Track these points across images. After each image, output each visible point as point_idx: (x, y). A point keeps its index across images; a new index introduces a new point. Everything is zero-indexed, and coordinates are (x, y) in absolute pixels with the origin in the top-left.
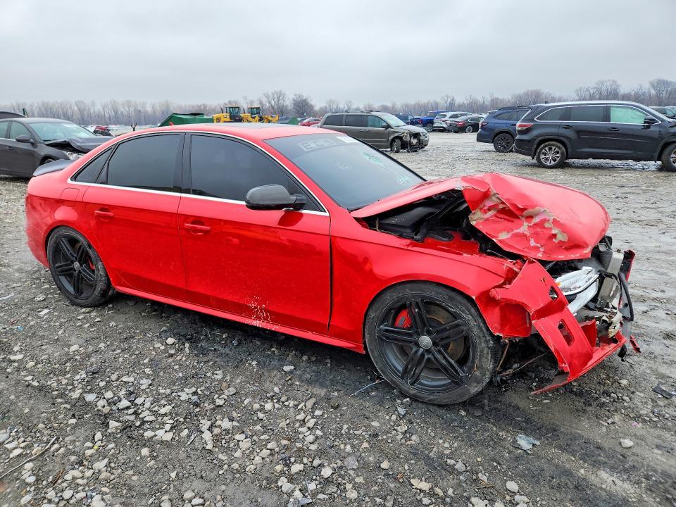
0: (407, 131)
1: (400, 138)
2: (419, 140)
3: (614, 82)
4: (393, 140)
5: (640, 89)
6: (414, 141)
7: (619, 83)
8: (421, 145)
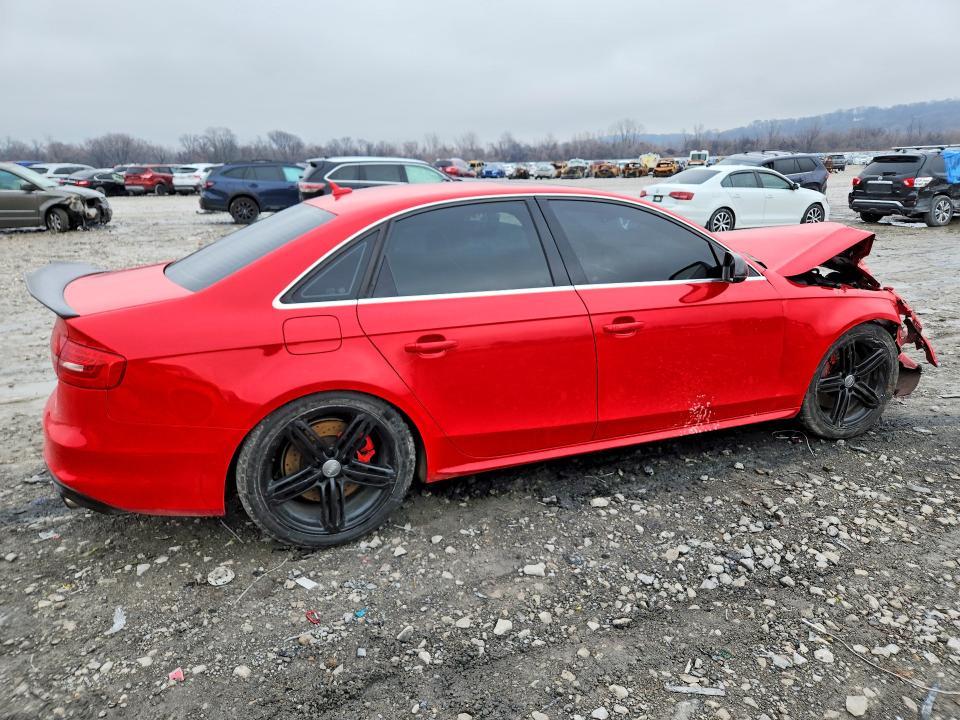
0: (74, 196)
1: (64, 207)
2: (100, 209)
3: (228, 131)
4: (50, 211)
5: (260, 141)
6: (93, 212)
7: (234, 132)
8: (104, 215)
